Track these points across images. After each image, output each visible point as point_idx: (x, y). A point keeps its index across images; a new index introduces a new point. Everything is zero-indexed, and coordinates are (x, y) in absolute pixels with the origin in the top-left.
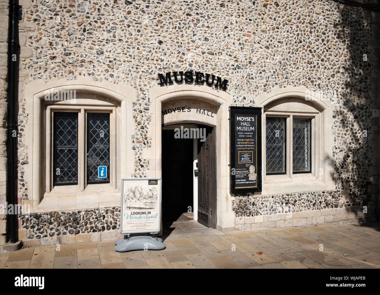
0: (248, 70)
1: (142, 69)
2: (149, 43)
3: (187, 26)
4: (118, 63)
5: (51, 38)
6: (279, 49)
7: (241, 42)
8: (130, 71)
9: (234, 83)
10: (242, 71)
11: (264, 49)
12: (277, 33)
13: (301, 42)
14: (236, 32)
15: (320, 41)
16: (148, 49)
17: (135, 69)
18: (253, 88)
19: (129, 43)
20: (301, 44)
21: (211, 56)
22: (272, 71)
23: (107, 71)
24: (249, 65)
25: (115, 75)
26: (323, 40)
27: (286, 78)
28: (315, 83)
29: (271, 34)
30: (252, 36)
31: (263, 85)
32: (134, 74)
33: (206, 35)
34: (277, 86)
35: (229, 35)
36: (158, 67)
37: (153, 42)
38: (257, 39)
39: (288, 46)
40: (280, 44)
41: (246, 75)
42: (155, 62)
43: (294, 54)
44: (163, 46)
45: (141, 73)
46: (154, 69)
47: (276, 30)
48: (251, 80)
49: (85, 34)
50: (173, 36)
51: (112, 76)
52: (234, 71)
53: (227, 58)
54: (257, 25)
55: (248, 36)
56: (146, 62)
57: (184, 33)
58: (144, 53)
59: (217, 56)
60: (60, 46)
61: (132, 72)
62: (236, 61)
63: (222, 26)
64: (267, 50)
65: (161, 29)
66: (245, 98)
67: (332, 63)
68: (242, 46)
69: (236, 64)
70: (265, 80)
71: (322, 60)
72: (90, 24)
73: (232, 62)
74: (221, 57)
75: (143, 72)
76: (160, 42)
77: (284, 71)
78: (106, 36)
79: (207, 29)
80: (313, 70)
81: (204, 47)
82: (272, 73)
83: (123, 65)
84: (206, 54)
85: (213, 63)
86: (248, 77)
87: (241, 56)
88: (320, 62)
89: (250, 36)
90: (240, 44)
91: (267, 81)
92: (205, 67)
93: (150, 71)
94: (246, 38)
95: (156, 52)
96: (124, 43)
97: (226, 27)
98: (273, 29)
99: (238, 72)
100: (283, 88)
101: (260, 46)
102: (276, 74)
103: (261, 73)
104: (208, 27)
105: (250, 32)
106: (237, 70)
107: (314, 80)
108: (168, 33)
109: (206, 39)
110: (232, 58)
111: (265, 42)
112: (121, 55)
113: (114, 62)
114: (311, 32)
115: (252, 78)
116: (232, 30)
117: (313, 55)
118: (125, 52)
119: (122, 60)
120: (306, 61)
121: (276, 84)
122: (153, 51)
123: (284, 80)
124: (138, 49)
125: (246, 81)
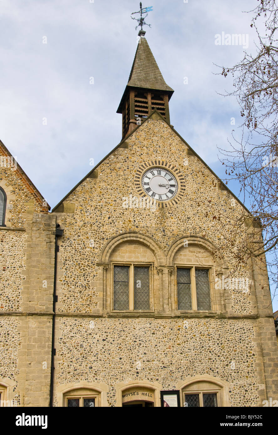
0: (170, 368)
1: (112, 374)
2: (115, 359)
3: (134, 348)
4: (99, 372)
5: (68, 363)
6: (189, 353)
7: (165, 352)
8: (105, 375)
9: (162, 377)
10: (167, 369)
11: (180, 354)
12: (187, 344)
13: (203, 347)
14: (162, 347)
15: (216, 344)
16: (114, 363)
17: (108, 374)
18: (174, 378)
19: (105, 361)
20: (203, 348)
21: (148, 363)
22: (185, 367)
23: (94, 377)
24: (171, 365)
25: (98, 379)
26: (218, 344)
27: (195, 370)
28: (214, 371)
29: (183, 345)
30: (172, 348)
31: (180, 376)
32: (107, 377)
33: (146, 351)
34: (190, 376)
35: (158, 350)
36: (120, 372)
37: (117, 359)
38: (175, 349)
39: (195, 351)
40: (189, 351)
41: (169, 371)
42: (118, 369)
43: (199, 355)
44: (122, 360)
45: (111, 376)
46: (118, 373)
47: (186, 342)
48: (172, 374)
49: (84, 359)
50: (127, 354)
51: (96, 379)
52: (162, 370)
53: (158, 362)
54: (175, 341)
55: (169, 348)
56: (113, 370)
57: (133, 352)
58: (112, 365)
59: (152, 362)
60: (72, 366)
61: (106, 376)
62: (163, 364)
63: (154, 345)
64: (181, 355)
65: (121, 352)
66: (169, 385)
67: (226, 357)
68: (166, 355)
69: (163, 365)
70: (181, 373)
71: (219, 356)
72: (86, 354)
73: (161, 365)
74: (154, 362)
75: (112, 375)
76: (121, 359)
77: (193, 366)
78: (94, 358)
79: (145, 348)
80: (212, 364)
81: (144, 358)
82: (186, 368)
83: (102, 373)
84: (146, 362)
85: (150, 367)
86: (171, 372)
87: (166, 361)
88: (217, 358)
89: (171, 348)
90: (165, 354)
91: (183, 374)
92: (145, 369)
93: (115, 375)
94: (168, 350)
95: (118, 364)
96: (102, 361)
97: (156, 345)
98: (185, 342)
99: (164, 370)
100: (193, 376)
101: (177, 353)
102: (188, 368)
103: (178, 369)
104: (146, 347)
105: (171, 346)
106: (164, 369)
107: (214, 369)
108: (124, 353)
109: (145, 354)
110: (160, 362)
111: (180, 351)
112: (101, 367)
113: (97, 372)
114: (209, 340)
115: (173, 373)
116: (159, 346)
117: (212, 354)
118: (103, 366)
119: (101, 370)
120: (207, 358)
121: (189, 374)
122: (117, 364)
123: (193, 372)
124: (109, 363)
125: (169, 375)
